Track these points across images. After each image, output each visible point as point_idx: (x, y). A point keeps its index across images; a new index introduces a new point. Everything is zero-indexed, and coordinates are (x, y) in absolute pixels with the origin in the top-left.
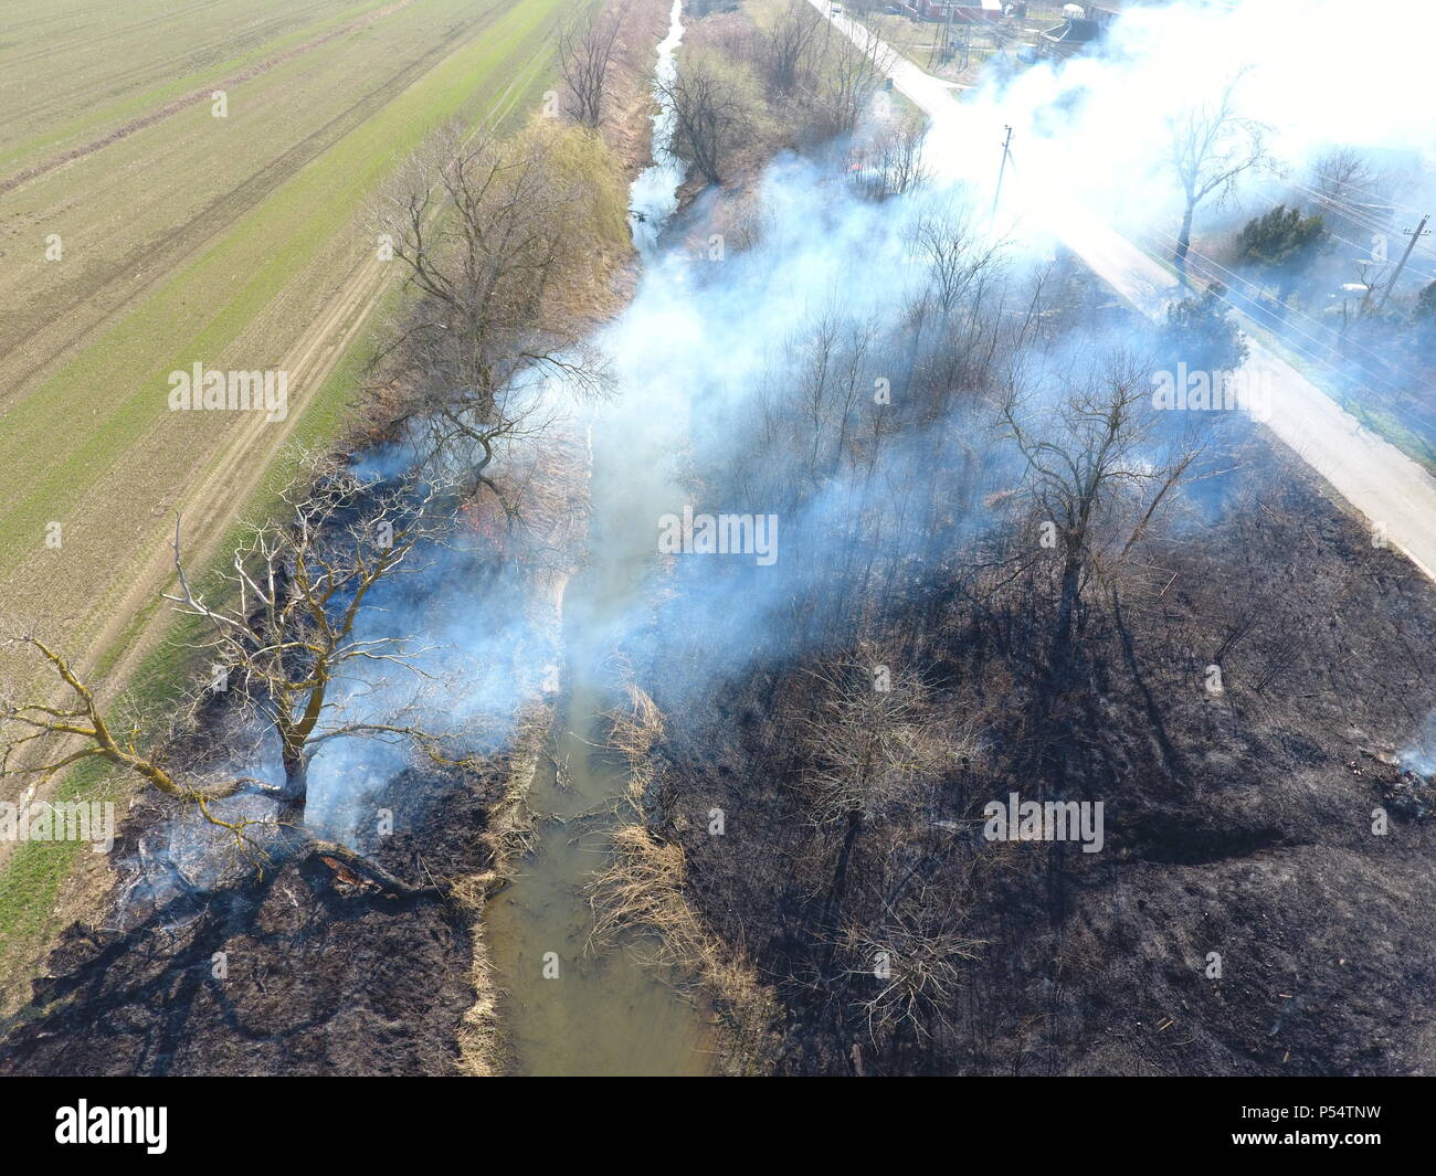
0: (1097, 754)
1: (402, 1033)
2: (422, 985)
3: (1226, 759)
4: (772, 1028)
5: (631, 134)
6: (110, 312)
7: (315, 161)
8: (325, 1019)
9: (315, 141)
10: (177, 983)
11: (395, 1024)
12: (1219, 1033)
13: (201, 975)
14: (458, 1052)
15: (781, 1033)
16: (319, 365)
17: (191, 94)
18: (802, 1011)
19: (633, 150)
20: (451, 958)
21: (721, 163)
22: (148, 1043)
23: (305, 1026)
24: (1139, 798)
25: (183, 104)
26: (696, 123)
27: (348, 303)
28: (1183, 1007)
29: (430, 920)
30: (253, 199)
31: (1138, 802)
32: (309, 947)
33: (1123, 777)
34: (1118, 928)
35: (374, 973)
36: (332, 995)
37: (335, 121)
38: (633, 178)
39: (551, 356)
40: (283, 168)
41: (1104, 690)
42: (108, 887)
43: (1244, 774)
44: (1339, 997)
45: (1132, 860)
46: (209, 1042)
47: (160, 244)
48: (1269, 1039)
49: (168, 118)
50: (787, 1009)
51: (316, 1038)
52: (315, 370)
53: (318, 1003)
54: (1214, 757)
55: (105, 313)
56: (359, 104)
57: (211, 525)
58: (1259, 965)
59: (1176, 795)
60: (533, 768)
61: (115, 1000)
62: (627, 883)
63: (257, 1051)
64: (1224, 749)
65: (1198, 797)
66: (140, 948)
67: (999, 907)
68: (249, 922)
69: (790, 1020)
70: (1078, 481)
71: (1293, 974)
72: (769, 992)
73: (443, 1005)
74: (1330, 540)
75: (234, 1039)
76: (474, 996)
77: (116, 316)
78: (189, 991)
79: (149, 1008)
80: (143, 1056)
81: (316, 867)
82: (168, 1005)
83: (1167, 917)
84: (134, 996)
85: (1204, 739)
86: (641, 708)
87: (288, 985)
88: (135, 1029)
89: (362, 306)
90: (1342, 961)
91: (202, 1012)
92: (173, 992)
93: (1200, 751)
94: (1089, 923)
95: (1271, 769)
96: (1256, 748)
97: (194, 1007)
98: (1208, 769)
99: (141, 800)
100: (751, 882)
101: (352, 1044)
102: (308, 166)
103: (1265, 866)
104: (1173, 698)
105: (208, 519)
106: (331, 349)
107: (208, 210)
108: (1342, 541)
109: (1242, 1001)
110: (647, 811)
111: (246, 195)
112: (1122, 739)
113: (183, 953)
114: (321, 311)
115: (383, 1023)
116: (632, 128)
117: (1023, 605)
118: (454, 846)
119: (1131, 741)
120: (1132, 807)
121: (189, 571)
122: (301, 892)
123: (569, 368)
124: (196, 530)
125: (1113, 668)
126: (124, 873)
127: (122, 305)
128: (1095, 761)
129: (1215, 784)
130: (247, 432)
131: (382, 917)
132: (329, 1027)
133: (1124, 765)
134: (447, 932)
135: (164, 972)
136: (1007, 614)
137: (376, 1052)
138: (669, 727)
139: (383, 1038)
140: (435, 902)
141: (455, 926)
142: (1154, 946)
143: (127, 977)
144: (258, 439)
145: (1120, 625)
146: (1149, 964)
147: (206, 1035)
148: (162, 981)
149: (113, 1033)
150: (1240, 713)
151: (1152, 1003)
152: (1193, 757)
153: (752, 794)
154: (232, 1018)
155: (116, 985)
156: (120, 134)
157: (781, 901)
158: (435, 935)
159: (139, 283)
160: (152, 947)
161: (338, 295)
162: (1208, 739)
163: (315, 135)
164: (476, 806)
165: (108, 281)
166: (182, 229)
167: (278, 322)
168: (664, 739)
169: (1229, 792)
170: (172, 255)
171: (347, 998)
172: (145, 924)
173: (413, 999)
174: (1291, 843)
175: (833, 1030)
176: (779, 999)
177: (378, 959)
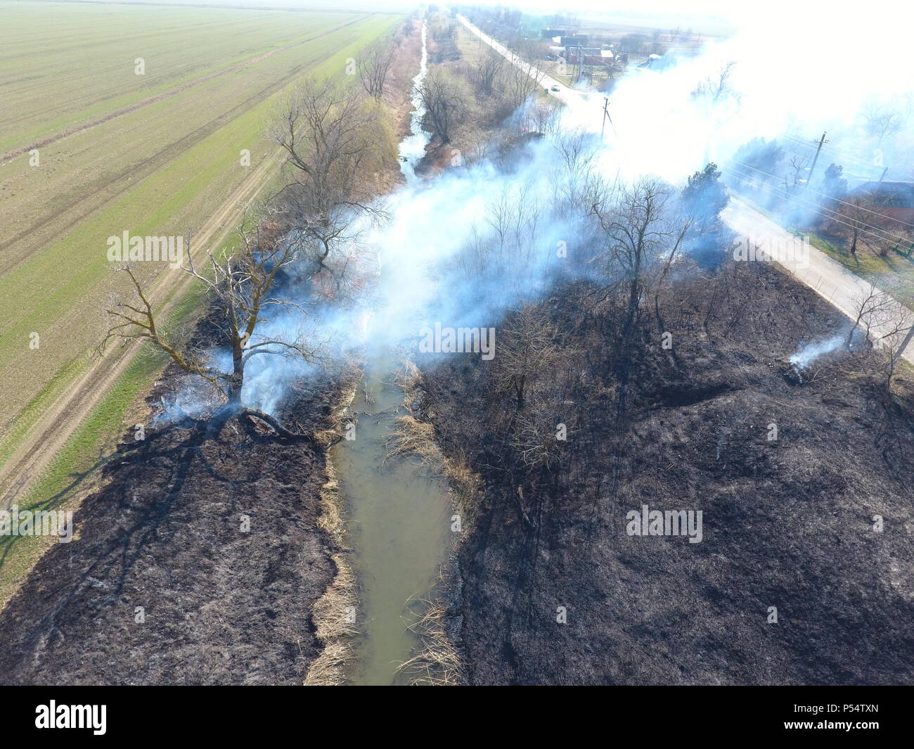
0: (643, 367)
1: (292, 489)
2: (301, 472)
3: (705, 360)
4: (479, 489)
5: (399, 120)
6: (117, 194)
7: (222, 129)
8: (254, 481)
9: (220, 120)
10: (184, 452)
11: (290, 486)
12: (696, 464)
13: (195, 451)
14: (320, 499)
15: (483, 491)
16: (233, 216)
17: (148, 99)
18: (494, 481)
19: (400, 127)
20: (315, 465)
21: (450, 133)
22: (172, 472)
23: (244, 482)
24: (662, 380)
25: (143, 104)
26: (436, 108)
27: (245, 191)
28: (679, 457)
29: (304, 448)
30: (189, 146)
31: (661, 382)
32: (244, 452)
33: (655, 374)
34: (650, 434)
35: (277, 467)
36: (257, 472)
37: (231, 111)
38: (401, 141)
39: (359, 203)
40: (204, 132)
41: (648, 342)
42: (148, 413)
43: (714, 365)
44: (749, 439)
45: (659, 408)
46: (201, 478)
47: (140, 165)
48: (717, 461)
49: (137, 110)
50: (486, 481)
51: (250, 487)
52: (230, 218)
53: (250, 474)
54: (699, 360)
55: (113, 195)
56: (244, 103)
57: (182, 282)
58: (714, 434)
59: (681, 377)
60: (353, 394)
61: (155, 454)
62: (403, 436)
63: (223, 485)
64: (704, 357)
65: (690, 377)
66: (166, 436)
67: (592, 430)
68: (215, 436)
69: (488, 485)
70: (634, 246)
71: (729, 435)
72: (477, 476)
73: (312, 481)
74: (772, 283)
75: (212, 479)
76: (327, 479)
77: (120, 196)
78: (190, 457)
79: (172, 459)
80: (170, 477)
81: (245, 419)
82: (180, 460)
83: (674, 426)
84: (164, 453)
85: (695, 354)
86: (410, 370)
87: (236, 464)
88: (166, 467)
89: (253, 192)
90: (751, 427)
91: (196, 466)
92: (182, 456)
93: (693, 358)
94: (636, 433)
95: (728, 365)
96: (720, 356)
97: (192, 463)
98: (696, 365)
99: (160, 383)
100: (468, 434)
101: (267, 492)
102: (218, 131)
103: (720, 399)
104: (681, 341)
105: (180, 278)
106: (238, 210)
107: (164, 150)
108: (778, 283)
109: (706, 450)
110: (413, 410)
111: (185, 144)
112: (655, 359)
113: (186, 441)
114: (231, 193)
115: (282, 485)
116: (399, 117)
117: (609, 312)
118: (314, 421)
119: (659, 359)
120: (658, 385)
121: (173, 299)
122: (239, 429)
123: (369, 210)
124: (175, 283)
125: (653, 332)
126: (154, 409)
127: (123, 191)
128: (642, 370)
129: (699, 369)
130: (197, 243)
131: (279, 446)
132: (256, 483)
133: (655, 369)
134: (312, 453)
135: (177, 447)
136: (601, 316)
137: (280, 497)
138: (425, 377)
139: (283, 491)
140: (306, 441)
141: (317, 452)
142: (668, 437)
143: (161, 446)
144: (203, 247)
145: (658, 316)
146: (664, 445)
147: (199, 475)
148: (177, 450)
149: (155, 466)
150: (713, 342)
151: (665, 459)
152: (689, 361)
153: (469, 401)
154: (211, 471)
155: (156, 448)
156: (109, 118)
157: (484, 440)
158: (306, 454)
159: (131, 182)
160: (171, 437)
161: (240, 187)
162: (697, 353)
163: (220, 117)
164: (325, 405)
165: (113, 181)
166: (151, 159)
167: (209, 198)
168: (421, 382)
169: (706, 373)
170: (147, 170)
171: (264, 474)
172: (168, 427)
173: (297, 477)
174: (734, 390)
175: (509, 484)
176: (483, 477)
177: (278, 462)
